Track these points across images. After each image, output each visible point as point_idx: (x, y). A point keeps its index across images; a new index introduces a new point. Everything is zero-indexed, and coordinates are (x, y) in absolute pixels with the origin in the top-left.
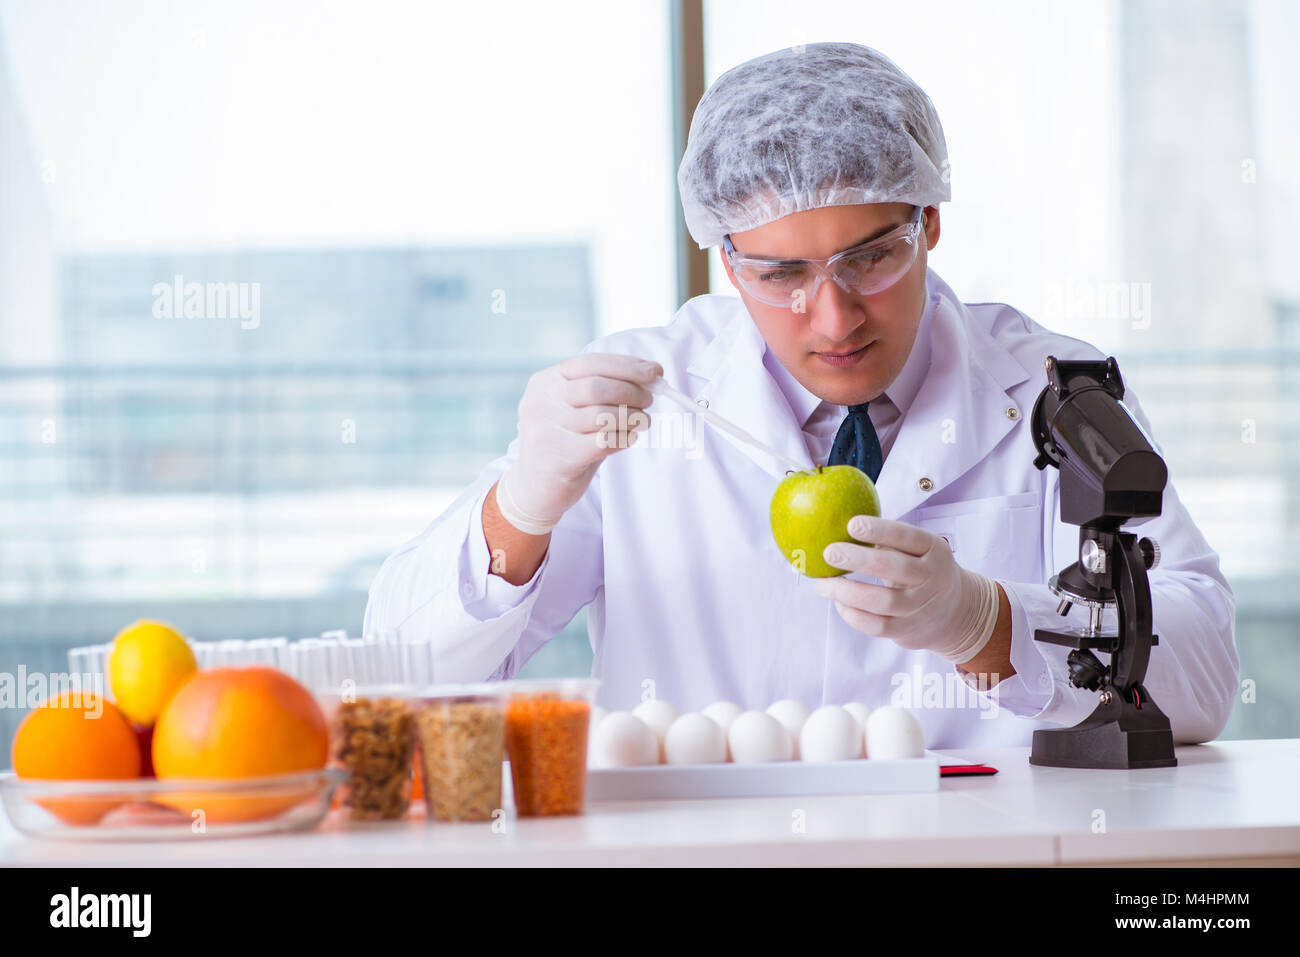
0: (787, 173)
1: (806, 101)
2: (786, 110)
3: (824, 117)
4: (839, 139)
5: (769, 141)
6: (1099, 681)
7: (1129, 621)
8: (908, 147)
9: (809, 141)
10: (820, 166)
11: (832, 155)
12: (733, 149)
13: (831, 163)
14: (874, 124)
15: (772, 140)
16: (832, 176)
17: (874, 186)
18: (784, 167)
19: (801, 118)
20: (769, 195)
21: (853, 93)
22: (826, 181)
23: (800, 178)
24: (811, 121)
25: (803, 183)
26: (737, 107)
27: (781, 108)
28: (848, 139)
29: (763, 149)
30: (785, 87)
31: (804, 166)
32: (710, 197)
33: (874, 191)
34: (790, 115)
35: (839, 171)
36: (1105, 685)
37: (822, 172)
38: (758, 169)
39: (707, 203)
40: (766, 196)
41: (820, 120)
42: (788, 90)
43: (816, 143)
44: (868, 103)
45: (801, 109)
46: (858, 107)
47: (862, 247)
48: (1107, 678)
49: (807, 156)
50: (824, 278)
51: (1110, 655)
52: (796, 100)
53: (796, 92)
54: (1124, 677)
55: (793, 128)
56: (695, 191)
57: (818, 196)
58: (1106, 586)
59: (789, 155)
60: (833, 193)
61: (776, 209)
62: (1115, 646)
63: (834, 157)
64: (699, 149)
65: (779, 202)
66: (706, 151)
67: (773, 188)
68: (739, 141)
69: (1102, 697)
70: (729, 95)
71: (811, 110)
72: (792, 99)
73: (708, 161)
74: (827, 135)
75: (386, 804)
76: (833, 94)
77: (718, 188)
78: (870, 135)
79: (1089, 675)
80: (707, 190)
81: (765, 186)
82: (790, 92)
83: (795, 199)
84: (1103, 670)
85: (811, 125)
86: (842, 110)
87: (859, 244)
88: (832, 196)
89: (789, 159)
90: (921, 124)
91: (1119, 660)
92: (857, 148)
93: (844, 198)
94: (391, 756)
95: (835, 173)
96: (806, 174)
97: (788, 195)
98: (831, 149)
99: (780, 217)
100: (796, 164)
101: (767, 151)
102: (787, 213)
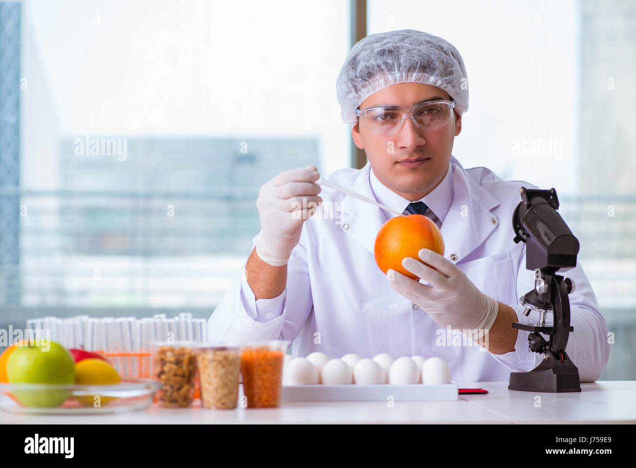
0: (393, 64)
2: (394, 40)
3: (413, 43)
4: (419, 51)
5: (385, 50)
6: (543, 349)
7: (559, 319)
8: (452, 62)
9: (405, 50)
10: (410, 60)
11: (416, 56)
12: (367, 55)
13: (415, 59)
14: (437, 49)
15: (387, 49)
16: (415, 65)
17: (435, 75)
18: (392, 61)
20: (384, 74)
22: (412, 68)
23: (399, 66)
25: (401, 68)
28: (424, 52)
29: (382, 53)
31: (402, 60)
32: (354, 77)
33: (435, 77)
34: (396, 41)
35: (419, 64)
36: (546, 351)
37: (411, 63)
38: (379, 61)
39: (352, 80)
40: (382, 75)
41: (411, 44)
43: (408, 51)
44: (434, 42)
45: (402, 40)
46: (429, 42)
48: (547, 347)
49: (404, 55)
50: (407, 117)
51: (549, 336)
54: (555, 347)
55: (398, 46)
56: (346, 75)
57: (408, 76)
58: (548, 302)
59: (395, 56)
60: (415, 74)
61: (386, 82)
62: (552, 331)
65: (388, 78)
67: (386, 72)
68: (370, 51)
69: (545, 357)
71: (407, 40)
73: (354, 62)
74: (415, 49)
75: (181, 400)
77: (358, 72)
78: (435, 53)
79: (538, 346)
80: (352, 74)
81: (382, 70)
83: (397, 76)
84: (546, 343)
85: (407, 45)
87: (425, 101)
91: (554, 339)
92: (428, 56)
93: (421, 78)
94: (183, 376)
95: (417, 63)
96: (402, 63)
97: (393, 74)
98: (415, 54)
99: (387, 86)
100: (398, 59)
101: (384, 53)
102: (392, 84)
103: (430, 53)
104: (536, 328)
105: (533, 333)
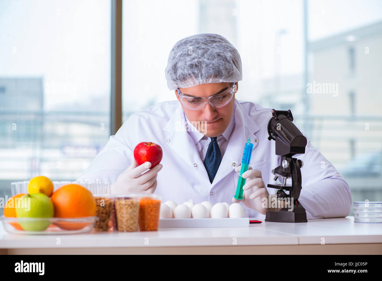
0: (198, 73)
1: (204, 53)
2: (198, 55)
3: (209, 58)
4: (213, 64)
7: (295, 182)
8: (232, 68)
9: (205, 65)
10: (208, 72)
11: (211, 69)
12: (183, 65)
13: (211, 72)
14: (223, 61)
16: (211, 75)
17: (222, 78)
18: (197, 72)
19: (203, 58)
20: (193, 79)
21: (217, 51)
22: (209, 77)
23: (202, 75)
24: (206, 59)
25: (203, 77)
26: (184, 53)
27: (197, 54)
28: (216, 65)
29: (191, 66)
30: (198, 48)
31: (203, 72)
32: (175, 79)
33: (222, 80)
34: (199, 57)
35: (213, 74)
37: (208, 74)
38: (190, 72)
39: (174, 80)
40: (192, 79)
41: (208, 59)
42: (199, 49)
43: (207, 65)
44: (222, 54)
45: (203, 55)
46: (219, 55)
47: (218, 95)
49: (204, 69)
50: (207, 103)
51: (289, 192)
52: (201, 52)
53: (201, 50)
55: (201, 61)
56: (171, 76)
57: (207, 80)
59: (199, 68)
61: (194, 83)
62: (291, 189)
63: (212, 70)
64: (172, 64)
65: (195, 82)
66: (175, 65)
67: (193, 77)
68: (184, 63)
70: (181, 49)
71: (206, 56)
72: (200, 52)
73: (175, 68)
74: (210, 63)
76: (212, 51)
77: (178, 76)
78: (222, 64)
79: (283, 197)
80: (174, 77)
81: (192, 77)
82: (200, 50)
83: (200, 81)
84: (287, 196)
85: (206, 60)
86: (214, 56)
87: (217, 94)
88: (210, 81)
89: (199, 70)
90: (236, 60)
91: (292, 193)
92: (219, 68)
93: (214, 81)
95: (212, 74)
96: (204, 74)
97: (198, 80)
99: (195, 85)
100: (201, 71)
101: (193, 66)
102: (198, 84)
103: (220, 65)
104: (283, 187)
105: (280, 190)
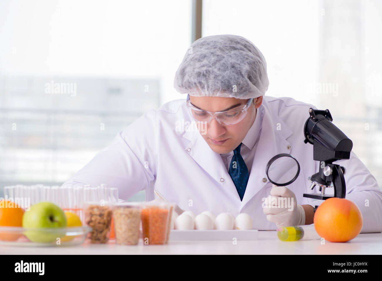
0: (205, 84)
1: (217, 61)
2: (209, 62)
3: (221, 68)
4: (223, 77)
5: (201, 73)
8: (247, 83)
10: (215, 85)
11: (219, 82)
13: (219, 85)
14: (237, 74)
15: (202, 72)
16: (218, 89)
18: (204, 82)
19: (213, 67)
20: (199, 89)
22: (216, 90)
25: (209, 89)
28: (226, 78)
29: (199, 74)
30: (212, 54)
31: (210, 83)
33: (233, 95)
34: (210, 65)
35: (221, 88)
37: (215, 87)
38: (196, 81)
39: (179, 86)
40: (197, 89)
41: (219, 69)
44: (237, 66)
45: (214, 64)
46: (233, 67)
50: (213, 118)
53: (215, 56)
55: (210, 70)
56: (177, 81)
57: (214, 94)
59: (206, 79)
60: (218, 93)
61: (200, 94)
65: (201, 92)
66: (183, 69)
72: (213, 59)
73: (183, 73)
75: (102, 239)
76: (227, 60)
80: (180, 82)
81: (197, 87)
83: (206, 92)
86: (228, 67)
87: (225, 110)
90: (255, 74)
92: (229, 81)
94: (104, 224)
96: (210, 86)
97: (204, 91)
98: (220, 80)
99: (201, 96)
101: (200, 76)
102: (204, 96)
103: (231, 78)
